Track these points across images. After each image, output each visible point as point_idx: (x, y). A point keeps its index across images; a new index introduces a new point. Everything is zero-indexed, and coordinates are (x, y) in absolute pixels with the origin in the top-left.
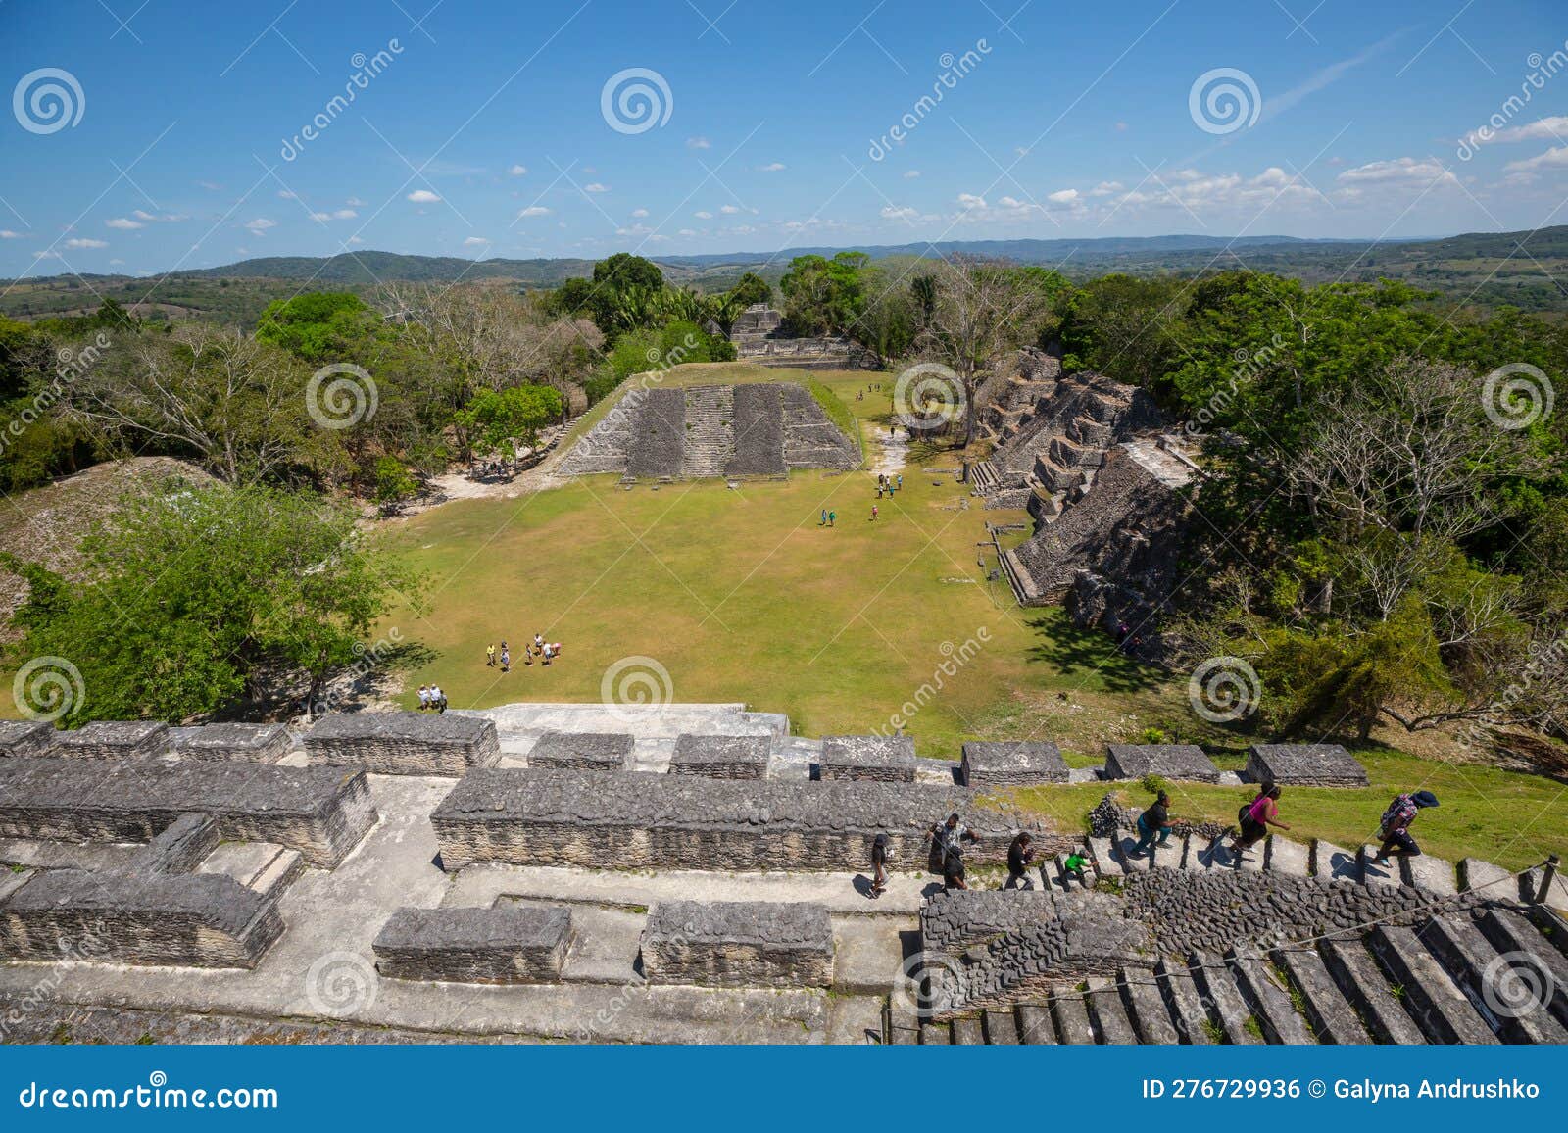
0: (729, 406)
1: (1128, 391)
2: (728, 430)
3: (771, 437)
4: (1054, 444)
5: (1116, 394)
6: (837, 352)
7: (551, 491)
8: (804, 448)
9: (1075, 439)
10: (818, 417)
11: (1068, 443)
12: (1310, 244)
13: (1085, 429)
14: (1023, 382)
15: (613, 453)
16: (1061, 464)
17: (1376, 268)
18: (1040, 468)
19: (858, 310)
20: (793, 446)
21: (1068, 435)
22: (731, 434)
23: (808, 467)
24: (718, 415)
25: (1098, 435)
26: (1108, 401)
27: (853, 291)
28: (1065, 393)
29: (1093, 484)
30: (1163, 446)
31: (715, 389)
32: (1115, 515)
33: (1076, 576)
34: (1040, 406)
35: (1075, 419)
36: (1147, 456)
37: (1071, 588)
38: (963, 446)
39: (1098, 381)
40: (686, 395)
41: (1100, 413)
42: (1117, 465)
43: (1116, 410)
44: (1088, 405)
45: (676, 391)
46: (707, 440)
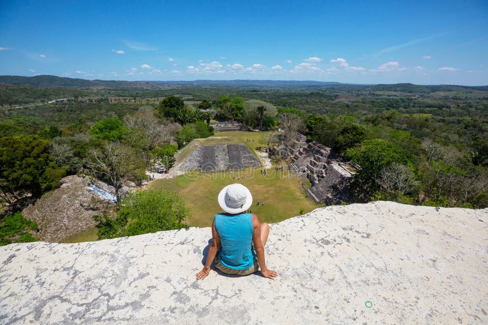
0: (227, 150)
1: (328, 149)
2: (227, 157)
3: (239, 159)
4: (311, 161)
5: (325, 150)
6: (237, 126)
7: (181, 176)
8: (247, 161)
9: (316, 160)
10: (249, 153)
11: (314, 161)
12: (343, 85)
13: (319, 158)
14: (297, 142)
15: (196, 164)
16: (314, 166)
17: (360, 92)
18: (308, 167)
19: (242, 114)
20: (244, 161)
21: (314, 159)
22: (228, 158)
23: (248, 166)
24: (224, 153)
25: (322, 160)
26: (324, 152)
27: (240, 109)
28: (310, 148)
29: (326, 174)
30: (340, 165)
31: (222, 145)
32: (334, 183)
33: (327, 196)
34: (304, 150)
35: (315, 155)
36: (337, 168)
37: (326, 199)
38: (284, 159)
39: (319, 145)
40: (215, 147)
41: (322, 155)
42: (331, 170)
43: (326, 154)
44: (318, 152)
45: (212, 146)
46: (222, 160)
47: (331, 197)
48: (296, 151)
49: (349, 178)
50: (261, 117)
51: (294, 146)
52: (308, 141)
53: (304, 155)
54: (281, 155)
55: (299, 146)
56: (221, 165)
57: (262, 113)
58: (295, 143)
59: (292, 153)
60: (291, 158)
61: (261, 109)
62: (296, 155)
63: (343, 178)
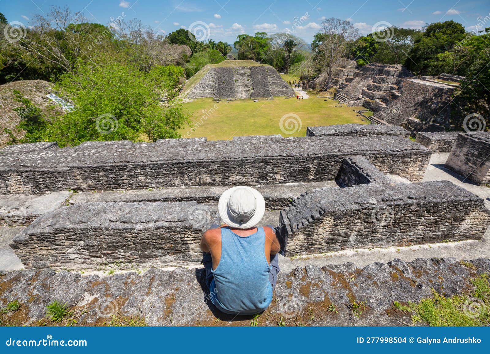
1: (398, 66)
3: (266, 85)
4: (369, 85)
7: (189, 103)
10: (280, 78)
11: (376, 84)
13: (383, 79)
14: (343, 69)
15: (208, 90)
16: (374, 91)
18: (365, 93)
20: (273, 88)
21: (374, 82)
22: (251, 83)
23: (278, 96)
24: (245, 77)
25: (388, 81)
28: (367, 69)
29: (401, 93)
30: (424, 79)
31: (243, 68)
32: (420, 99)
33: (408, 120)
34: (356, 75)
35: (376, 77)
36: (421, 82)
37: (406, 124)
38: (326, 90)
39: (380, 65)
40: (233, 69)
41: (388, 73)
42: (410, 86)
43: (395, 72)
44: (381, 72)
45: (229, 68)
46: (243, 85)
47: (417, 121)
48: (342, 80)
49: (452, 90)
50: (289, 56)
51: (339, 75)
52: (358, 67)
53: (358, 79)
54: (321, 88)
55: (346, 74)
56: (242, 92)
57: (291, 50)
58: (340, 70)
59: (336, 83)
60: (336, 89)
61: (290, 45)
62: (342, 84)
63: (441, 90)
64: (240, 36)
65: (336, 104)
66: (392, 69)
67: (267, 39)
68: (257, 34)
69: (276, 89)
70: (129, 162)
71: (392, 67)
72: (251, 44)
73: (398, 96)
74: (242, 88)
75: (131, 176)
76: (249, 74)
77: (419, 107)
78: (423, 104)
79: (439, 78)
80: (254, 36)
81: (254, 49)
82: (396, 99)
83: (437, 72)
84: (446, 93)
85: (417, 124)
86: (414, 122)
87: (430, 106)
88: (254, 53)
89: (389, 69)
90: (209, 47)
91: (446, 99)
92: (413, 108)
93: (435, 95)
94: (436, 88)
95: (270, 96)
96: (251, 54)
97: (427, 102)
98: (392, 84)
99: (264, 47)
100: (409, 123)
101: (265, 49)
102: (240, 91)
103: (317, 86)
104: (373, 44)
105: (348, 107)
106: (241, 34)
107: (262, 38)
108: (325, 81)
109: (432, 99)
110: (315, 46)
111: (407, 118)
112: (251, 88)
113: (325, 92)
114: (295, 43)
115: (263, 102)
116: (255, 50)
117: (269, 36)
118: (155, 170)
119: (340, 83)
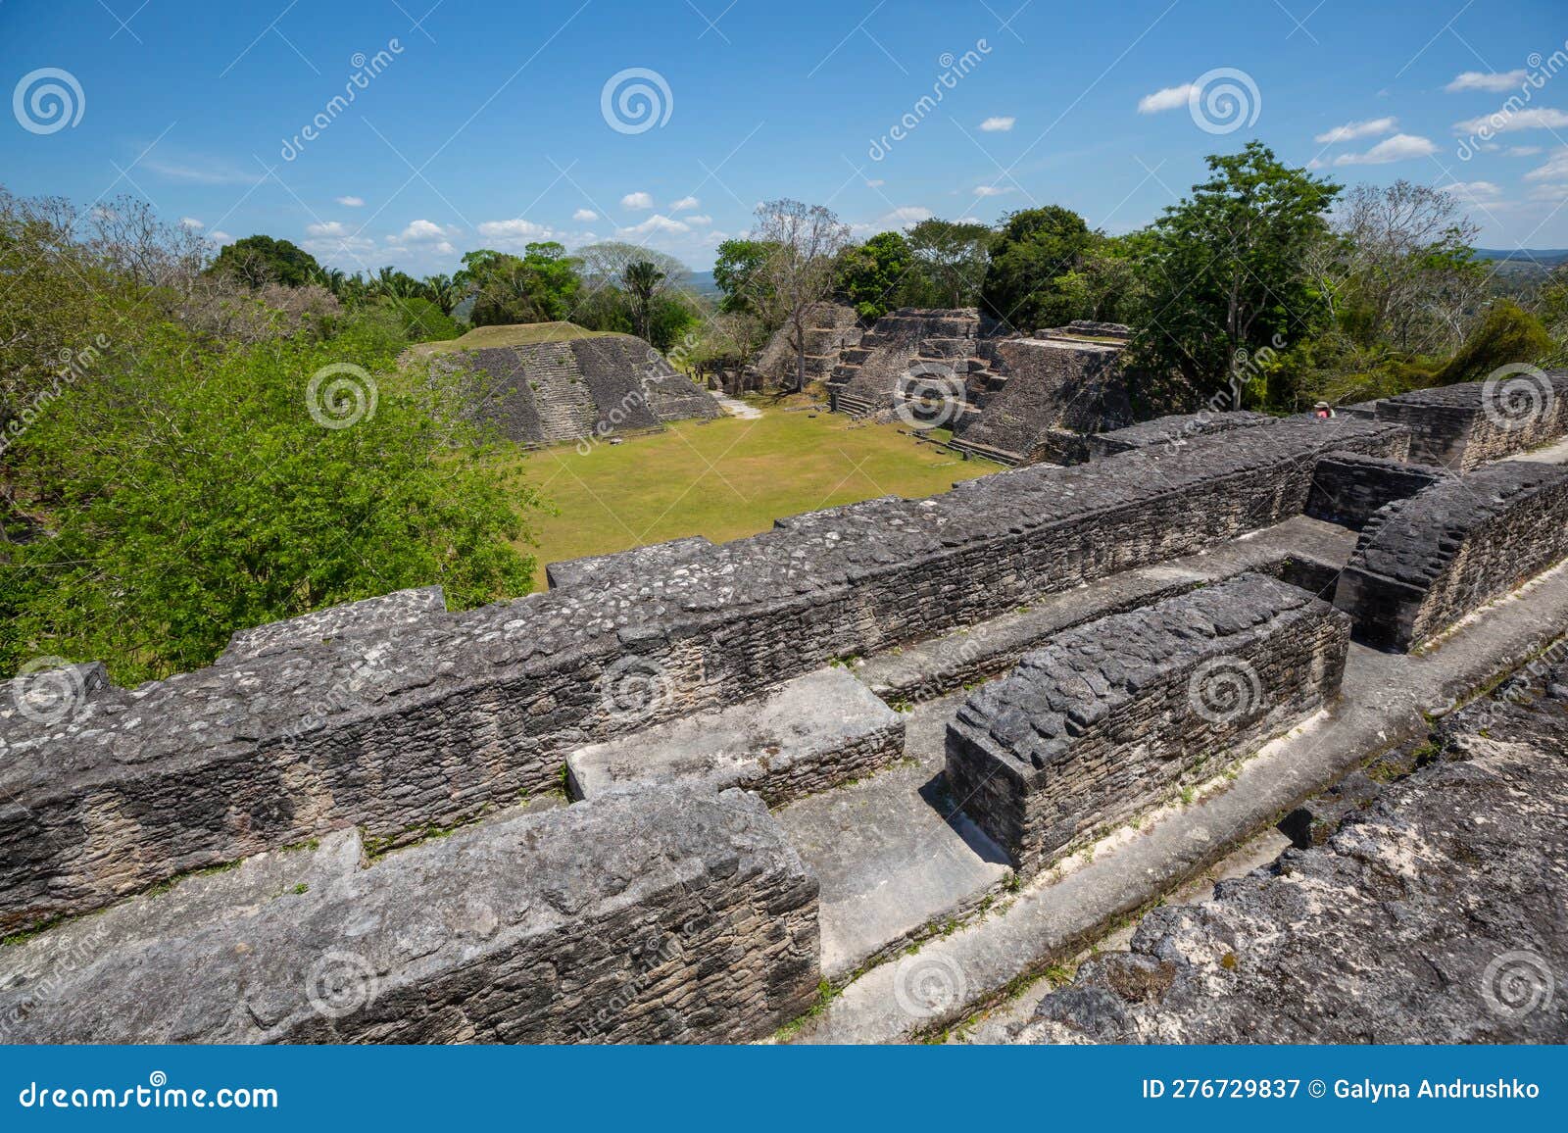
2: (581, 387)
4: (913, 364)
10: (667, 367)
11: (927, 359)
13: (943, 346)
14: (826, 330)
20: (654, 399)
21: (923, 354)
22: (584, 391)
23: (677, 418)
24: (563, 373)
25: (959, 348)
26: (955, 319)
28: (894, 326)
29: (1006, 372)
30: (1043, 337)
31: (550, 345)
32: (1059, 384)
33: (1049, 435)
34: (866, 342)
35: (926, 341)
36: (1043, 344)
37: (1047, 446)
38: (797, 390)
39: (923, 311)
40: (518, 353)
41: (952, 331)
42: (1022, 354)
43: (969, 325)
44: (932, 328)
45: (504, 350)
46: (562, 399)
47: (1068, 433)
48: (831, 358)
49: (1115, 353)
50: (645, 306)
51: (818, 345)
52: (866, 321)
53: (877, 352)
54: (775, 386)
55: (838, 343)
56: (561, 418)
57: (648, 288)
58: (820, 334)
59: (818, 368)
60: (823, 384)
61: (642, 274)
62: (838, 370)
63: (1095, 356)
64: (469, 257)
65: (842, 423)
66: (958, 320)
67: (565, 261)
68: (531, 247)
69: (665, 401)
70: (984, 537)
71: (958, 315)
72: (518, 278)
73: (1003, 383)
74: (562, 408)
75: (988, 580)
76: (572, 363)
77: (1062, 402)
78: (1068, 392)
79: (1070, 332)
80: (522, 255)
81: (530, 292)
82: (999, 389)
83: (1060, 318)
84: (1106, 362)
85: (1071, 441)
86: (1063, 438)
87: (1085, 395)
88: (534, 306)
89: (951, 319)
90: (384, 292)
91: (1111, 376)
92: (1049, 405)
93: (1086, 369)
94: (1082, 353)
95: (654, 422)
96: (522, 307)
97: (1075, 388)
98: (970, 354)
99: (563, 285)
100: (1054, 442)
101: (567, 290)
102: (556, 418)
103: (766, 382)
104: (887, 262)
105: (880, 427)
106: (472, 250)
107: (550, 261)
108: (784, 365)
109: (1083, 379)
110: (721, 275)
111: (1044, 430)
112: (587, 404)
113: (797, 396)
114: (658, 269)
115: (638, 441)
116: (534, 297)
117: (569, 253)
118: (1039, 547)
119: (831, 367)
